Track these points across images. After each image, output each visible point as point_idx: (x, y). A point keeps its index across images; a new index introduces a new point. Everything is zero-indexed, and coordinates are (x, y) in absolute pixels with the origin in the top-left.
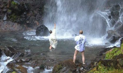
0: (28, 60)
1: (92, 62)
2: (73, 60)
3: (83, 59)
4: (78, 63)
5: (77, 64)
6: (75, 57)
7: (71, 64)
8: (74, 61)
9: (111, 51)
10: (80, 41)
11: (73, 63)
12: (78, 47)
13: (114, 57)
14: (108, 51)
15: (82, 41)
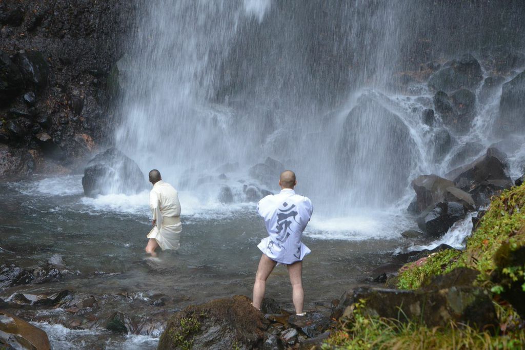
0: (52, 297)
1: (338, 307)
2: (250, 299)
3: (297, 294)
4: (275, 311)
5: (267, 316)
6: (258, 288)
7: (241, 314)
8: (256, 303)
9: (422, 262)
10: (281, 216)
11: (251, 310)
12: (272, 242)
13: (429, 282)
14: (411, 265)
15: (290, 219)
